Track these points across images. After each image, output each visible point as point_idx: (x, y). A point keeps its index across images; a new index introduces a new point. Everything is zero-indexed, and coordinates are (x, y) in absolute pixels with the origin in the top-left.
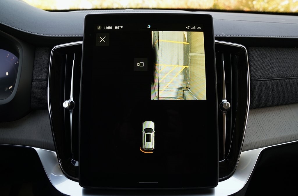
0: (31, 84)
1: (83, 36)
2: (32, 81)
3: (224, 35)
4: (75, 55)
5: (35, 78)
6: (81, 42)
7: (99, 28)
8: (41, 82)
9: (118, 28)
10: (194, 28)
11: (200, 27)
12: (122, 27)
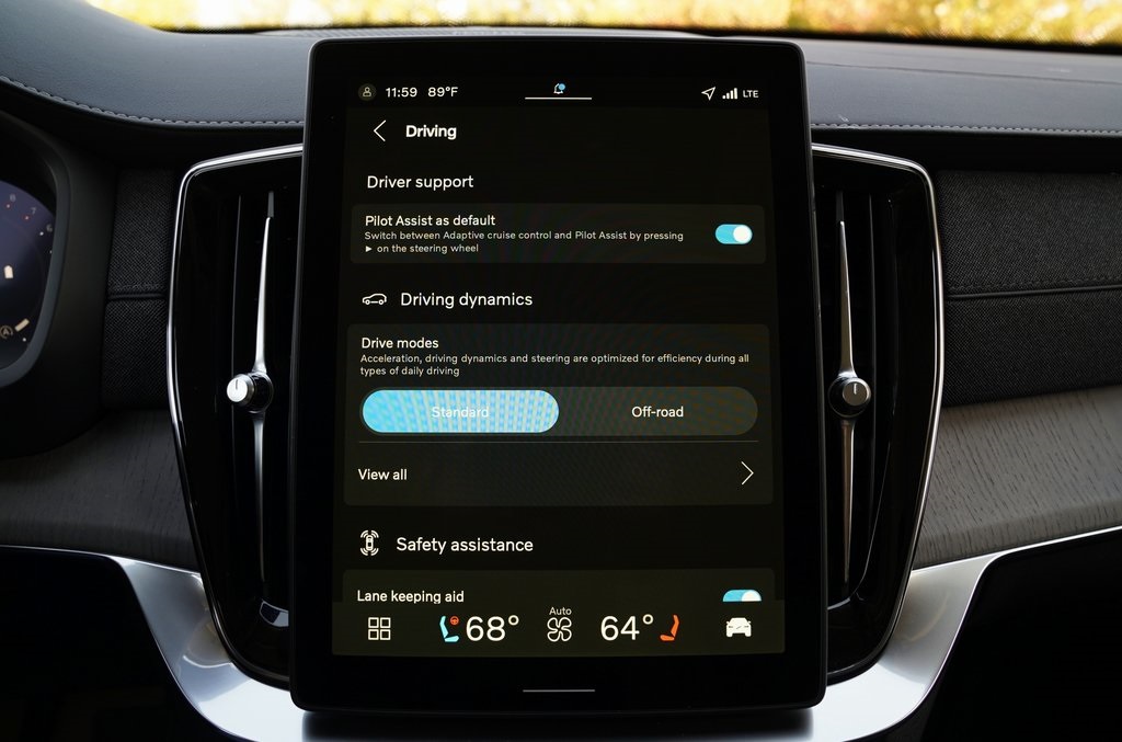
0: (104, 311)
1: (303, 123)
2: (107, 301)
3: (845, 123)
5: (118, 287)
6: (299, 148)
7: (367, 92)
8: (142, 305)
9: (442, 92)
10: (733, 94)
11: (755, 94)
12: (453, 90)
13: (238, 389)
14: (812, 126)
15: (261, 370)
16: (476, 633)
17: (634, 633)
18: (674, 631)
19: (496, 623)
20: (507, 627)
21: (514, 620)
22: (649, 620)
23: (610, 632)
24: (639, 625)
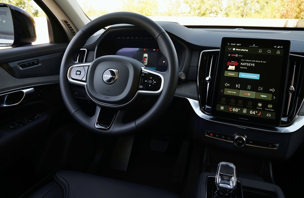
0: (189, 68)
1: (220, 47)
2: (190, 67)
3: (298, 51)
4: (213, 56)
5: (191, 65)
6: (219, 50)
7: (229, 44)
8: (195, 68)
9: (239, 45)
10: (279, 47)
11: (282, 47)
12: (240, 45)
13: (207, 79)
14: (290, 51)
15: (210, 76)
16: (234, 110)
17: (254, 113)
18: (260, 114)
19: (237, 109)
20: (238, 110)
21: (239, 109)
22: (257, 112)
23: (251, 113)
24: (255, 112)
